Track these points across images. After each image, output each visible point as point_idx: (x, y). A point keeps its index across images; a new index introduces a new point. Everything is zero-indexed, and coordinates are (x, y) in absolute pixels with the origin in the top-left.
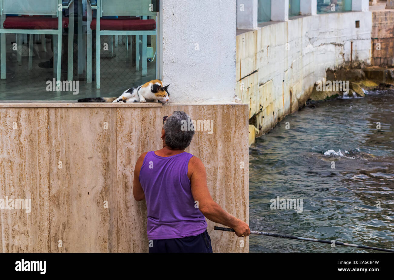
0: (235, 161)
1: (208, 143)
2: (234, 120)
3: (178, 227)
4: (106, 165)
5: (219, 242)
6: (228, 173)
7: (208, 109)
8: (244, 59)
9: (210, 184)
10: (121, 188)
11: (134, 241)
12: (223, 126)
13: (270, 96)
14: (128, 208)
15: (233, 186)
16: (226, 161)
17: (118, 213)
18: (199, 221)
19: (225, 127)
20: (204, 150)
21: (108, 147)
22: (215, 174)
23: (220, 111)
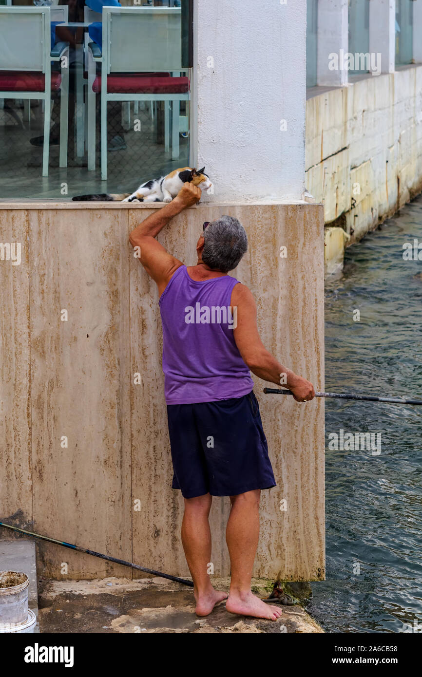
0: (304, 288)
1: (264, 261)
2: (302, 227)
3: (212, 385)
4: (113, 294)
5: (280, 407)
6: (293, 305)
7: (265, 212)
8: (327, 131)
9: (266, 322)
10: (136, 328)
11: (156, 406)
12: (286, 236)
13: (367, 185)
14: (146, 357)
15: (301, 325)
16: (291, 287)
17: (131, 365)
18: (243, 377)
19: (289, 237)
20: (259, 272)
21: (117, 268)
22: (275, 307)
23: (281, 214)
